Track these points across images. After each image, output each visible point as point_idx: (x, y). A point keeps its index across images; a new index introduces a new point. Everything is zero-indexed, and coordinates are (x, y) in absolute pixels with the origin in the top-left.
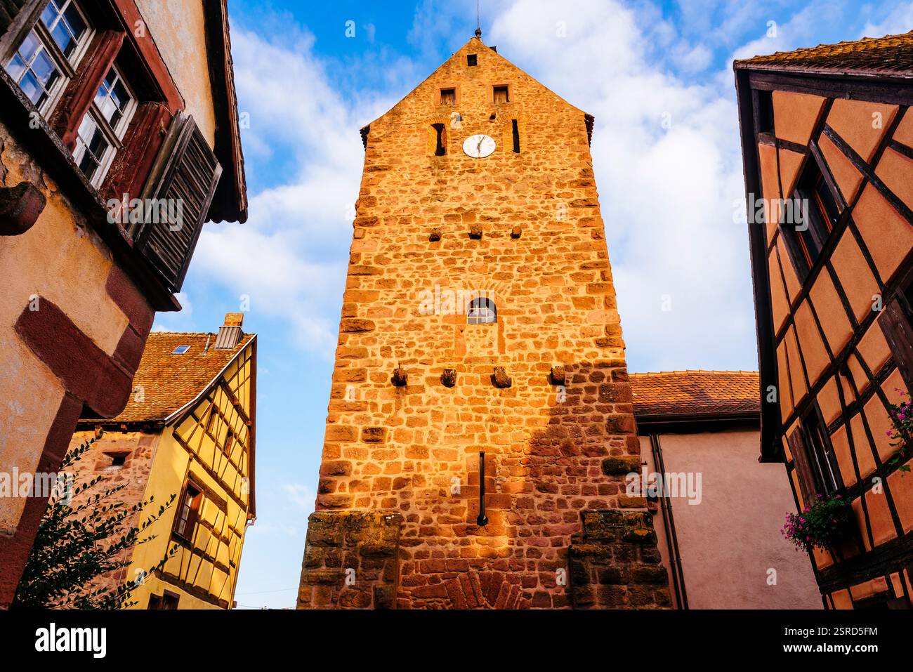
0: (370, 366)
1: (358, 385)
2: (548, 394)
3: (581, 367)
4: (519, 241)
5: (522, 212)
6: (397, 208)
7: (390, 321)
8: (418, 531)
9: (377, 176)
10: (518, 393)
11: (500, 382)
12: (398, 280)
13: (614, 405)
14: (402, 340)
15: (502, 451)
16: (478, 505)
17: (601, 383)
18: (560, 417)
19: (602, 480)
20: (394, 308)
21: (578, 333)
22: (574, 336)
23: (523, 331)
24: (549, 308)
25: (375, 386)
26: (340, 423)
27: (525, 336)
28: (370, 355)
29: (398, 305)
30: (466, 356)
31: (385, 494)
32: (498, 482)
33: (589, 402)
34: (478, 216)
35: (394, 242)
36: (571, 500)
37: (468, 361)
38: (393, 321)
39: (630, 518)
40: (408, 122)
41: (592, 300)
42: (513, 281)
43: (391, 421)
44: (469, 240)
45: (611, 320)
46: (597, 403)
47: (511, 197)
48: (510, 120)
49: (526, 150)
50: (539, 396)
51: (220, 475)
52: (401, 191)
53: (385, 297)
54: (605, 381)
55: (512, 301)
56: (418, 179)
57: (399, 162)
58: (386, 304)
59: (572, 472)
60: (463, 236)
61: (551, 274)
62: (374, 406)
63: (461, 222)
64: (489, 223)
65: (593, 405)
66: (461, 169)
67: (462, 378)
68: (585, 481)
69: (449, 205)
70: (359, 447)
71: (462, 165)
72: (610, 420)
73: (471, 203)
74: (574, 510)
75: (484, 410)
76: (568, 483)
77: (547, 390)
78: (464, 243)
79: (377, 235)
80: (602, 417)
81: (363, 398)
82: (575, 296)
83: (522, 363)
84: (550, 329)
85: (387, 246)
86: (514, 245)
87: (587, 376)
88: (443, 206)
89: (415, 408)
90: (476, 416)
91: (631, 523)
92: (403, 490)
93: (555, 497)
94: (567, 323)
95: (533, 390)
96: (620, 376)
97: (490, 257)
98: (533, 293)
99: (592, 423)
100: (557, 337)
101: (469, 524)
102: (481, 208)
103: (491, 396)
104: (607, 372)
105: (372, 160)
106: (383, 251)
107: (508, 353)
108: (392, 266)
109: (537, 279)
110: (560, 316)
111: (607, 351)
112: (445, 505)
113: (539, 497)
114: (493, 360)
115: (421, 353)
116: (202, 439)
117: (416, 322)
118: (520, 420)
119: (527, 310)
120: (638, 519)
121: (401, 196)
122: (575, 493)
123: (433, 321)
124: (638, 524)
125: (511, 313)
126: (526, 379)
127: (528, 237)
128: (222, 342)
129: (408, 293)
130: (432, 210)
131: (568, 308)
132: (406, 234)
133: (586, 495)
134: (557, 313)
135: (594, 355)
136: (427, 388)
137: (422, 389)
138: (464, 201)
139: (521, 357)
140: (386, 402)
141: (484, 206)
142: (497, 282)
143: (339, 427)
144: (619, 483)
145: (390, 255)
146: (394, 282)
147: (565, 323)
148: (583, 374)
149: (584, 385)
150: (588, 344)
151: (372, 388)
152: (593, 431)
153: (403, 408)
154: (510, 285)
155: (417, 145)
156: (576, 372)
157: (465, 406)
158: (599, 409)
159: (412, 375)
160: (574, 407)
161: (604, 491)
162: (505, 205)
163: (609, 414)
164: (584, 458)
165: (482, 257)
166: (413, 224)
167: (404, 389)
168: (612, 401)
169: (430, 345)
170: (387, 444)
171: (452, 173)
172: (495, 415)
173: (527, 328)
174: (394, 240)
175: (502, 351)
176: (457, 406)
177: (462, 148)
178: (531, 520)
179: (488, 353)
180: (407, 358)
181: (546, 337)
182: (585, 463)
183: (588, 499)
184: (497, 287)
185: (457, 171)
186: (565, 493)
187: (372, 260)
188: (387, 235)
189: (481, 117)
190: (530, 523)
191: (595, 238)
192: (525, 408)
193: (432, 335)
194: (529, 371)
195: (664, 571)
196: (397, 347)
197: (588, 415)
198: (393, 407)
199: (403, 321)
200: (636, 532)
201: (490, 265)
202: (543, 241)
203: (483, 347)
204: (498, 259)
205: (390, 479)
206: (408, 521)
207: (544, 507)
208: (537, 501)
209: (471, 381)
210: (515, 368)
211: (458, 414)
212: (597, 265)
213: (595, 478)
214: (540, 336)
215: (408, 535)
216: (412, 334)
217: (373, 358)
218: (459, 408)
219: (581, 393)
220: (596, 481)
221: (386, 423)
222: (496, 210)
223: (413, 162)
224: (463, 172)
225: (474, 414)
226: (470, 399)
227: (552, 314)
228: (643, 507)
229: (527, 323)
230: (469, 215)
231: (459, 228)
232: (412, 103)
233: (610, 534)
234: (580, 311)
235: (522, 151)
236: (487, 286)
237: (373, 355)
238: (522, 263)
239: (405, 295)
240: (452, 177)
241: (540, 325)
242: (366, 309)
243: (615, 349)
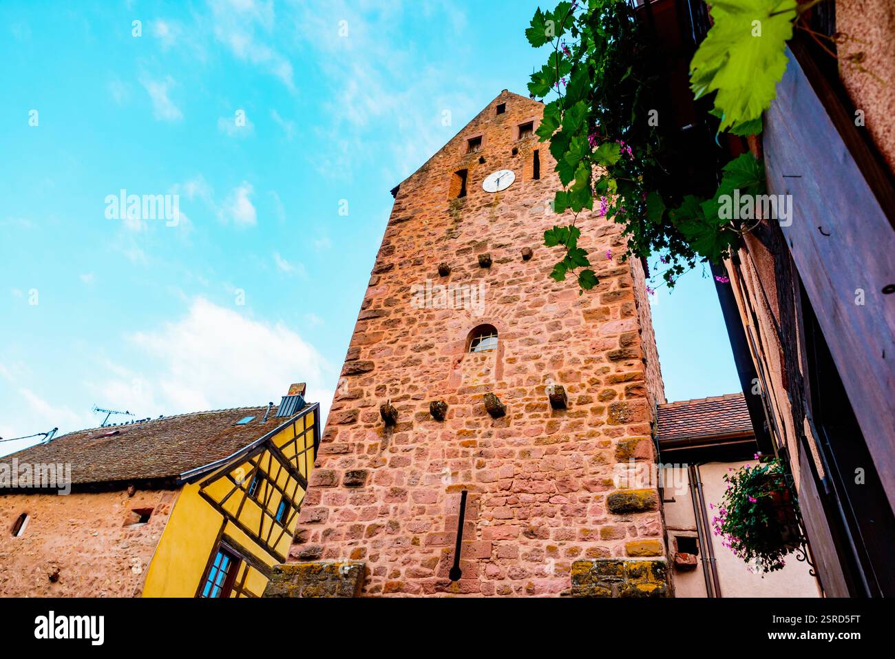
0: (362, 407)
1: (347, 428)
2: (547, 420)
3: (588, 386)
4: (531, 262)
5: (536, 234)
6: (412, 252)
7: (390, 359)
8: (383, 586)
9: (399, 227)
10: (513, 421)
11: (496, 411)
12: (403, 318)
13: (625, 427)
14: (397, 377)
15: (487, 489)
16: (453, 555)
17: (612, 402)
18: (558, 446)
19: (606, 520)
20: (395, 346)
21: (588, 350)
22: (583, 353)
23: (525, 354)
24: (556, 325)
25: (366, 427)
26: (325, 468)
27: (526, 359)
28: (365, 395)
29: (400, 343)
30: (461, 387)
31: (356, 543)
32: (479, 527)
33: (596, 425)
34: (489, 246)
35: (405, 284)
36: (565, 547)
37: (462, 392)
38: (392, 359)
39: (635, 568)
40: (434, 175)
41: (607, 311)
42: (519, 303)
43: (374, 464)
44: (478, 269)
45: (628, 329)
46: (606, 426)
47: (525, 222)
48: (532, 152)
49: (547, 175)
50: (536, 422)
52: (419, 236)
53: (389, 336)
54: (616, 400)
55: (514, 323)
56: (436, 223)
57: (421, 211)
58: (388, 343)
59: (568, 512)
60: (472, 266)
61: (561, 289)
62: (361, 446)
63: (472, 254)
64: (501, 250)
65: (599, 429)
66: (478, 205)
67: (453, 410)
68: (584, 522)
69: (462, 240)
70: (339, 492)
71: (481, 201)
72: (620, 446)
73: (484, 235)
74: (566, 560)
75: (472, 444)
76: (562, 526)
77: (546, 416)
78: (472, 273)
79: (390, 280)
80: (610, 443)
81: (351, 440)
82: (586, 309)
83: (520, 388)
84: (554, 348)
85: (398, 288)
86: (523, 268)
87: (595, 396)
88: (457, 242)
89: (401, 447)
90: (463, 452)
91: (634, 575)
92: (374, 538)
93: (544, 544)
94: (575, 339)
95: (530, 417)
96: (634, 392)
97: (497, 283)
98: (538, 312)
99: (597, 451)
100: (562, 356)
101: (439, 579)
102: (494, 237)
103: (482, 428)
104: (620, 389)
105: (397, 214)
106: (394, 294)
107: (506, 379)
108: (398, 307)
109: (546, 297)
110: (568, 332)
111: (621, 365)
112: (417, 555)
113: (525, 544)
114: (488, 387)
115: (415, 388)
116: (243, 503)
117: (414, 358)
118: (511, 454)
119: (531, 332)
120: (643, 569)
121: (418, 241)
122: (571, 538)
123: (431, 354)
124: (644, 576)
125: (513, 336)
126: (522, 405)
127: (540, 257)
129: (411, 330)
130: (445, 248)
131: (578, 322)
132: (417, 274)
133: (584, 540)
134: (565, 330)
135: (605, 371)
136: (415, 424)
137: (410, 426)
138: (478, 234)
139: (520, 382)
140: (373, 442)
141: (498, 235)
142: (501, 307)
143: (323, 471)
144: (628, 524)
145: (400, 296)
146: (399, 321)
147: (572, 339)
148: (589, 394)
149: (591, 406)
150: (599, 359)
151: (362, 429)
152: (600, 460)
153: (389, 447)
154: (515, 307)
155: (440, 193)
156: (583, 392)
157: (454, 441)
158: (607, 433)
159: (402, 412)
160: (576, 432)
161: (607, 535)
162: (519, 230)
163: (620, 438)
164: (585, 494)
165: (489, 284)
166: (426, 264)
167: (393, 428)
168: (623, 422)
169: (425, 380)
170: (367, 487)
171: (470, 211)
172: (484, 449)
173: (529, 350)
174: (405, 281)
175: (499, 377)
176: (444, 442)
177: (481, 187)
178: (513, 573)
179: (485, 381)
180: (400, 395)
181: (550, 356)
182: (586, 501)
183: (586, 546)
184: (502, 311)
185: (475, 208)
186: (557, 538)
187: (382, 304)
188: (400, 279)
189: (504, 155)
190: (511, 577)
191: (614, 245)
192: (518, 439)
193: (428, 369)
194: (527, 396)
196: (391, 385)
197: (594, 441)
198: (379, 447)
199: (401, 359)
200: (639, 587)
201: (496, 291)
202: (556, 258)
203: (480, 375)
204: (505, 283)
205: (364, 526)
206: (374, 575)
207: (527, 557)
208: (523, 549)
209: (464, 413)
210: (512, 395)
211: (443, 451)
212: (615, 273)
213: (597, 518)
214: (544, 356)
215: (372, 591)
216: (409, 369)
217: (367, 399)
218: (446, 443)
219: (585, 416)
220: (597, 522)
221: (370, 465)
222: (509, 236)
223: (434, 209)
224: (480, 207)
225: (461, 449)
226: (459, 433)
227: (560, 331)
228: (657, 555)
229: (529, 345)
230: (481, 246)
231: (470, 260)
232: (441, 158)
233: (603, 590)
234: (591, 324)
235: (541, 177)
236: (490, 312)
237: (368, 395)
238: (531, 283)
239: (408, 332)
240: (469, 214)
241: (544, 345)
242: (369, 350)
243: (630, 361)
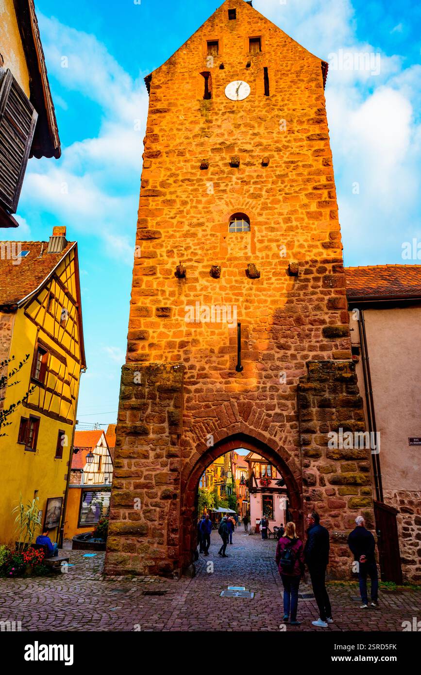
0: (159, 264)
1: (150, 278)
2: (286, 282)
3: (310, 263)
4: (268, 168)
5: (270, 145)
6: (175, 143)
7: (173, 231)
8: (196, 375)
9: (159, 117)
10: (265, 282)
11: (252, 275)
12: (178, 200)
13: (333, 290)
14: (181, 245)
15: (253, 322)
16: (237, 358)
17: (325, 274)
18: (294, 299)
19: (322, 341)
20: (175, 221)
21: (309, 238)
22: (306, 240)
23: (269, 237)
24: (288, 220)
25: (164, 278)
26: (139, 304)
27: (270, 241)
28: (159, 256)
29: (178, 219)
30: (228, 256)
31: (173, 352)
32: (250, 343)
33: (315, 288)
34: (236, 149)
35: (174, 171)
36: (300, 354)
37: (230, 260)
38: (175, 231)
39: (340, 366)
40: (182, 70)
41: (321, 214)
42: (262, 200)
43: (176, 303)
44: (230, 168)
45: (334, 228)
46: (321, 289)
47: (262, 133)
48: (262, 68)
49: (274, 93)
50: (280, 284)
51: (59, 340)
52: (178, 130)
53: (169, 213)
54: (327, 273)
55: (261, 215)
56: (190, 120)
57: (175, 105)
58: (169, 218)
59: (302, 336)
60: (225, 165)
61: (291, 194)
62: (163, 292)
63: (224, 154)
64: (245, 154)
65: (318, 290)
66: (223, 110)
67: (225, 272)
68: (310, 342)
69: (214, 140)
70: (153, 320)
71: (225, 107)
72: (329, 300)
73: (231, 138)
74: (302, 361)
75: (241, 294)
76: (298, 344)
77: (286, 280)
78: (226, 170)
79: (160, 165)
80: (324, 299)
81: (155, 286)
82: (308, 210)
83: (268, 260)
84: (289, 236)
85: (168, 173)
86: (264, 172)
87: (314, 269)
88: (210, 141)
89: (192, 293)
90: (235, 299)
91: (340, 369)
92: (185, 349)
93: (289, 353)
94: (301, 231)
95: (276, 280)
96: (338, 269)
97: (245, 181)
98: (277, 209)
99: (316, 303)
100: (294, 241)
101: (230, 371)
102: (239, 142)
103: (246, 285)
104: (329, 266)
105: (155, 103)
106: (166, 178)
107: (258, 253)
108: (172, 190)
109: (281, 198)
110: (297, 226)
111: (330, 251)
112: (214, 359)
113: (278, 352)
114: (247, 258)
115: (196, 254)
116: (45, 317)
117: (191, 232)
118: (266, 301)
119: (272, 222)
120: (345, 367)
121: (178, 134)
122: (303, 350)
123: (204, 230)
124: (345, 370)
125: (260, 224)
126: (271, 272)
127: (274, 165)
128: (53, 248)
129: (185, 210)
130: (202, 144)
131: (303, 219)
132: (182, 164)
133: (311, 351)
134: (294, 223)
135: (320, 254)
136: (200, 279)
137: (196, 280)
138: (226, 137)
139: (267, 257)
140: (171, 289)
141: (242, 141)
142: (251, 200)
143: (139, 307)
144: (334, 343)
145: (171, 181)
146: (174, 201)
147: (300, 231)
148: (311, 268)
149: (312, 276)
150: (316, 247)
151: (161, 279)
152: (318, 308)
153: (184, 293)
154: (260, 202)
155: (189, 90)
156: (307, 267)
157: (227, 291)
158: (322, 292)
159: (189, 270)
160: (304, 291)
161: (323, 348)
162: (257, 139)
163: (329, 296)
164: (310, 326)
165: (239, 181)
166: (188, 156)
167: (184, 280)
168: (331, 287)
169: (202, 249)
170: (173, 318)
171: (217, 114)
172: (249, 298)
173: (272, 235)
174: (173, 168)
175: (253, 252)
176: (221, 292)
177: (224, 93)
178: (273, 367)
179: (244, 253)
180: (185, 258)
181: (286, 241)
182: (311, 330)
183: (312, 354)
184: (251, 204)
185: (221, 112)
186: (296, 350)
187: (158, 185)
188: (168, 165)
189: (239, 65)
190: (271, 370)
191: (325, 165)
192: (269, 293)
193: (203, 241)
194: (273, 266)
195: (361, 399)
196: (178, 250)
197: (314, 297)
198: (177, 293)
199: (182, 231)
200: (343, 375)
201: (245, 187)
202: (286, 169)
203: (240, 249)
204: (251, 183)
205: (176, 342)
206: (189, 369)
207: (281, 359)
208: (277, 356)
209: (231, 274)
210: (263, 264)
211: (222, 297)
212: (325, 186)
213: (317, 340)
214: (282, 240)
215: (189, 378)
216: (188, 240)
217: (161, 258)
218: (223, 293)
219: (309, 282)
220: (317, 342)
221: (172, 304)
222: (250, 143)
223: (186, 106)
224: (225, 112)
225: (234, 297)
226: (231, 287)
227: (290, 224)
228: (349, 359)
229: (272, 231)
230: (230, 148)
231: (223, 159)
232: (184, 54)
233: (325, 377)
234: (311, 222)
235: (271, 95)
236: (243, 204)
237: (161, 256)
238: (270, 186)
239: (183, 211)
240: (216, 117)
241: (281, 233)
242: (155, 222)
243: (335, 250)
